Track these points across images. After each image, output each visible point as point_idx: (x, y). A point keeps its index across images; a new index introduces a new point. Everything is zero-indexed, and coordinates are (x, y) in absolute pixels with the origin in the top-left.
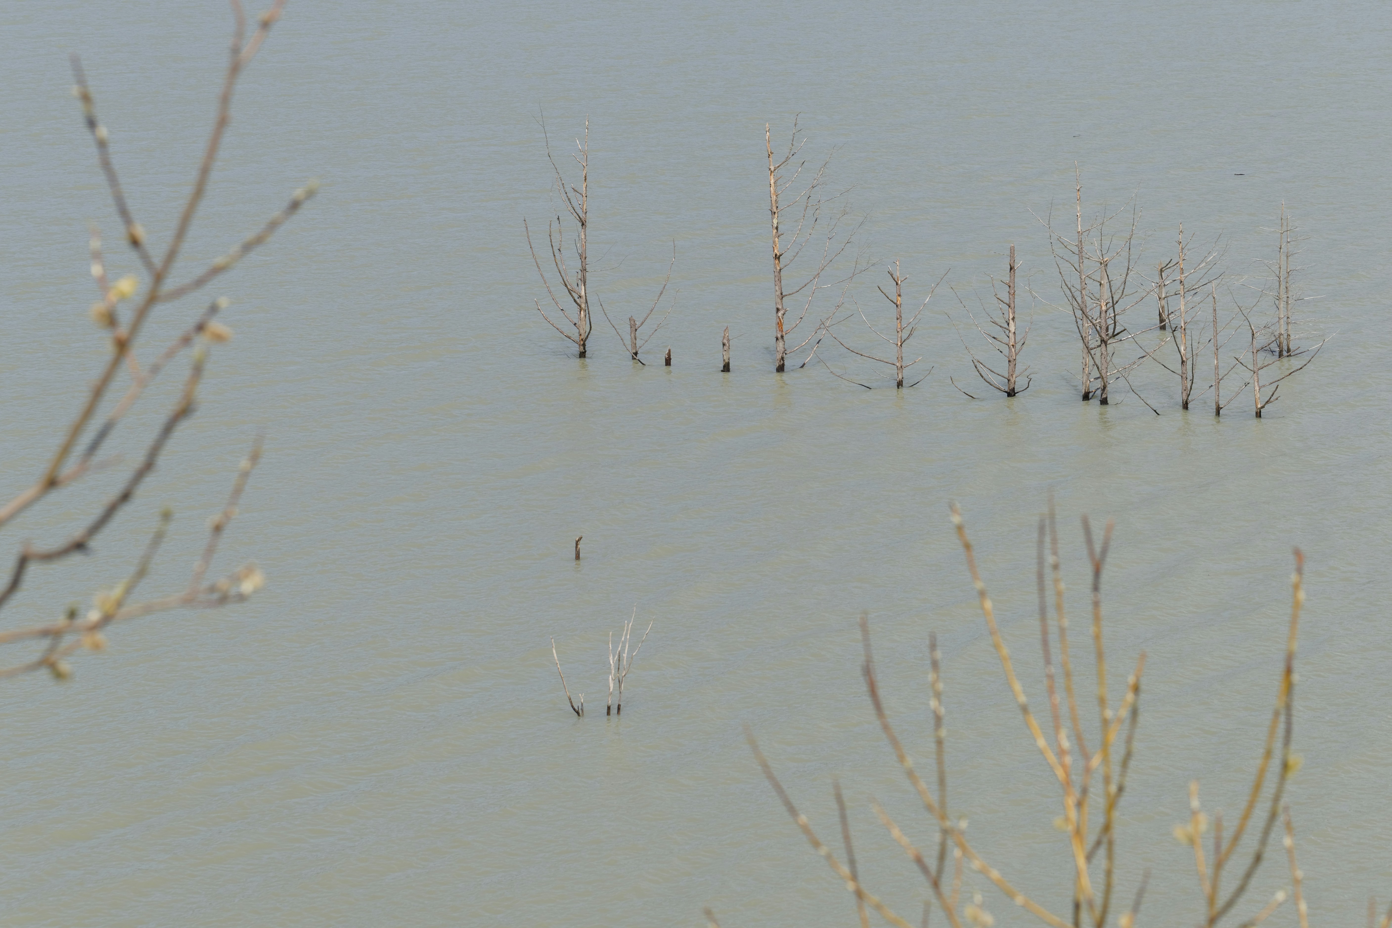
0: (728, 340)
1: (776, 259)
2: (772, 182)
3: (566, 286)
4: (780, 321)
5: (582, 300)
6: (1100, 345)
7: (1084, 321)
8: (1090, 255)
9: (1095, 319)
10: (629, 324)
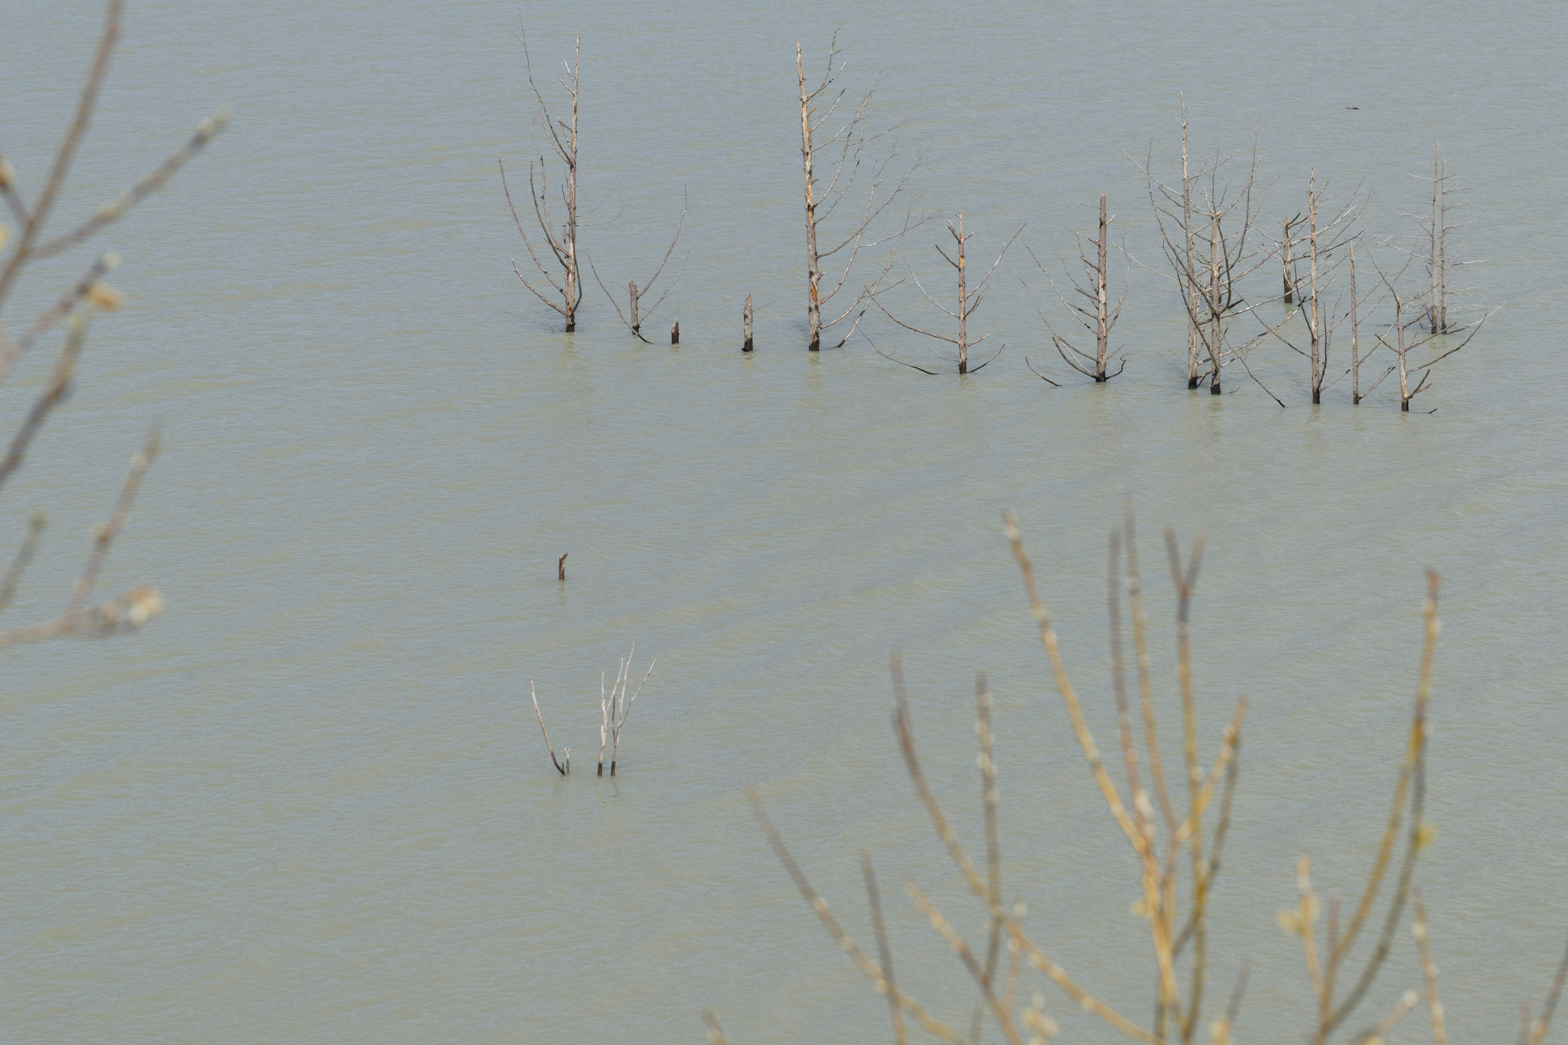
0: (751, 312)
1: (809, 211)
2: (804, 115)
3: (550, 242)
4: (814, 287)
5: (570, 261)
6: (1211, 320)
7: (1191, 289)
8: (1199, 208)
9: (1205, 287)
10: (629, 290)
